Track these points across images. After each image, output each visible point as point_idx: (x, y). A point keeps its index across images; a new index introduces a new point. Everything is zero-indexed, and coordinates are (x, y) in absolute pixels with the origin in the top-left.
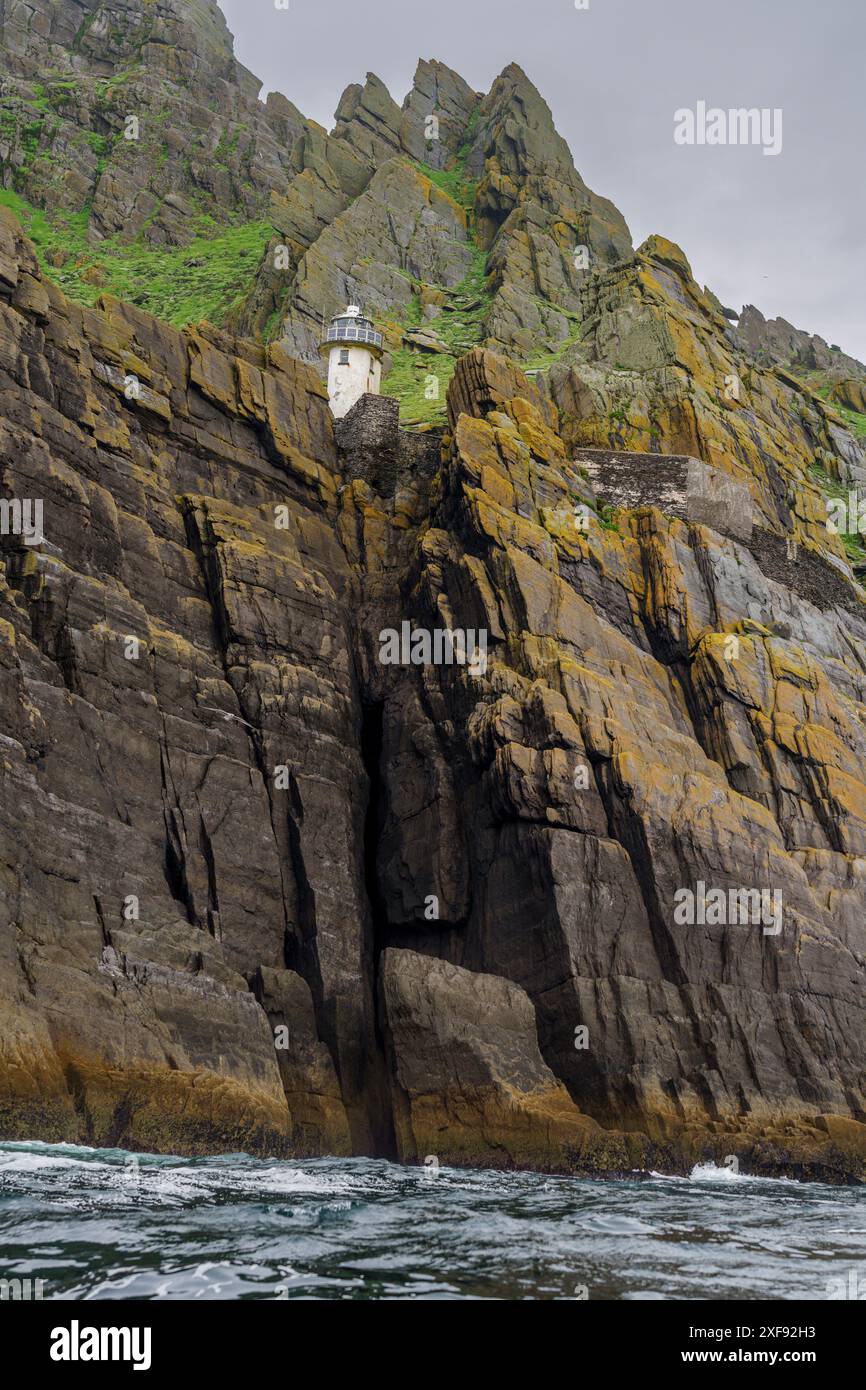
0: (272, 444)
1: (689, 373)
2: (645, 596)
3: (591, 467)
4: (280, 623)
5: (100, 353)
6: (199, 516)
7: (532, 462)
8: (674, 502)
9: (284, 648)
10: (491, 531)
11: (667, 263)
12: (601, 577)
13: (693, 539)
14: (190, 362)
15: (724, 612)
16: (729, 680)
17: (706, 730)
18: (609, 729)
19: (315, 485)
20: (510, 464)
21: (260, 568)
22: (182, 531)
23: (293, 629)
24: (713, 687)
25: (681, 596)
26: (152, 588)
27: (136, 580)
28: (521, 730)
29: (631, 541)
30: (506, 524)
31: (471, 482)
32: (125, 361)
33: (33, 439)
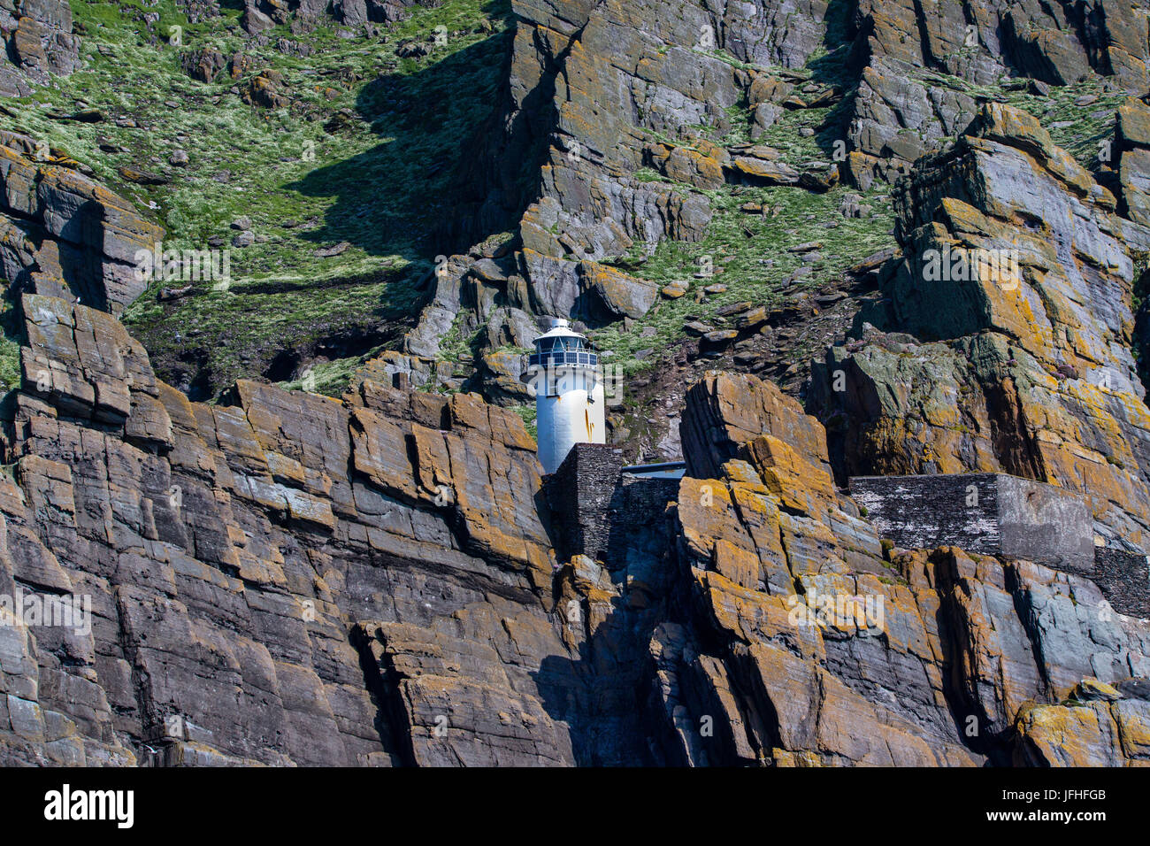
0: (466, 530)
1: (1013, 338)
3: (871, 500)
5: (239, 464)
6: (377, 649)
7: (785, 517)
8: (983, 534)
10: (729, 622)
12: (887, 650)
13: (1012, 581)
14: (353, 446)
19: (526, 569)
20: (753, 528)
21: (455, 705)
22: (357, 670)
25: (995, 660)
26: (325, 752)
27: (305, 745)
29: (926, 593)
30: (748, 610)
31: (703, 564)
32: (272, 466)
33: (168, 602)
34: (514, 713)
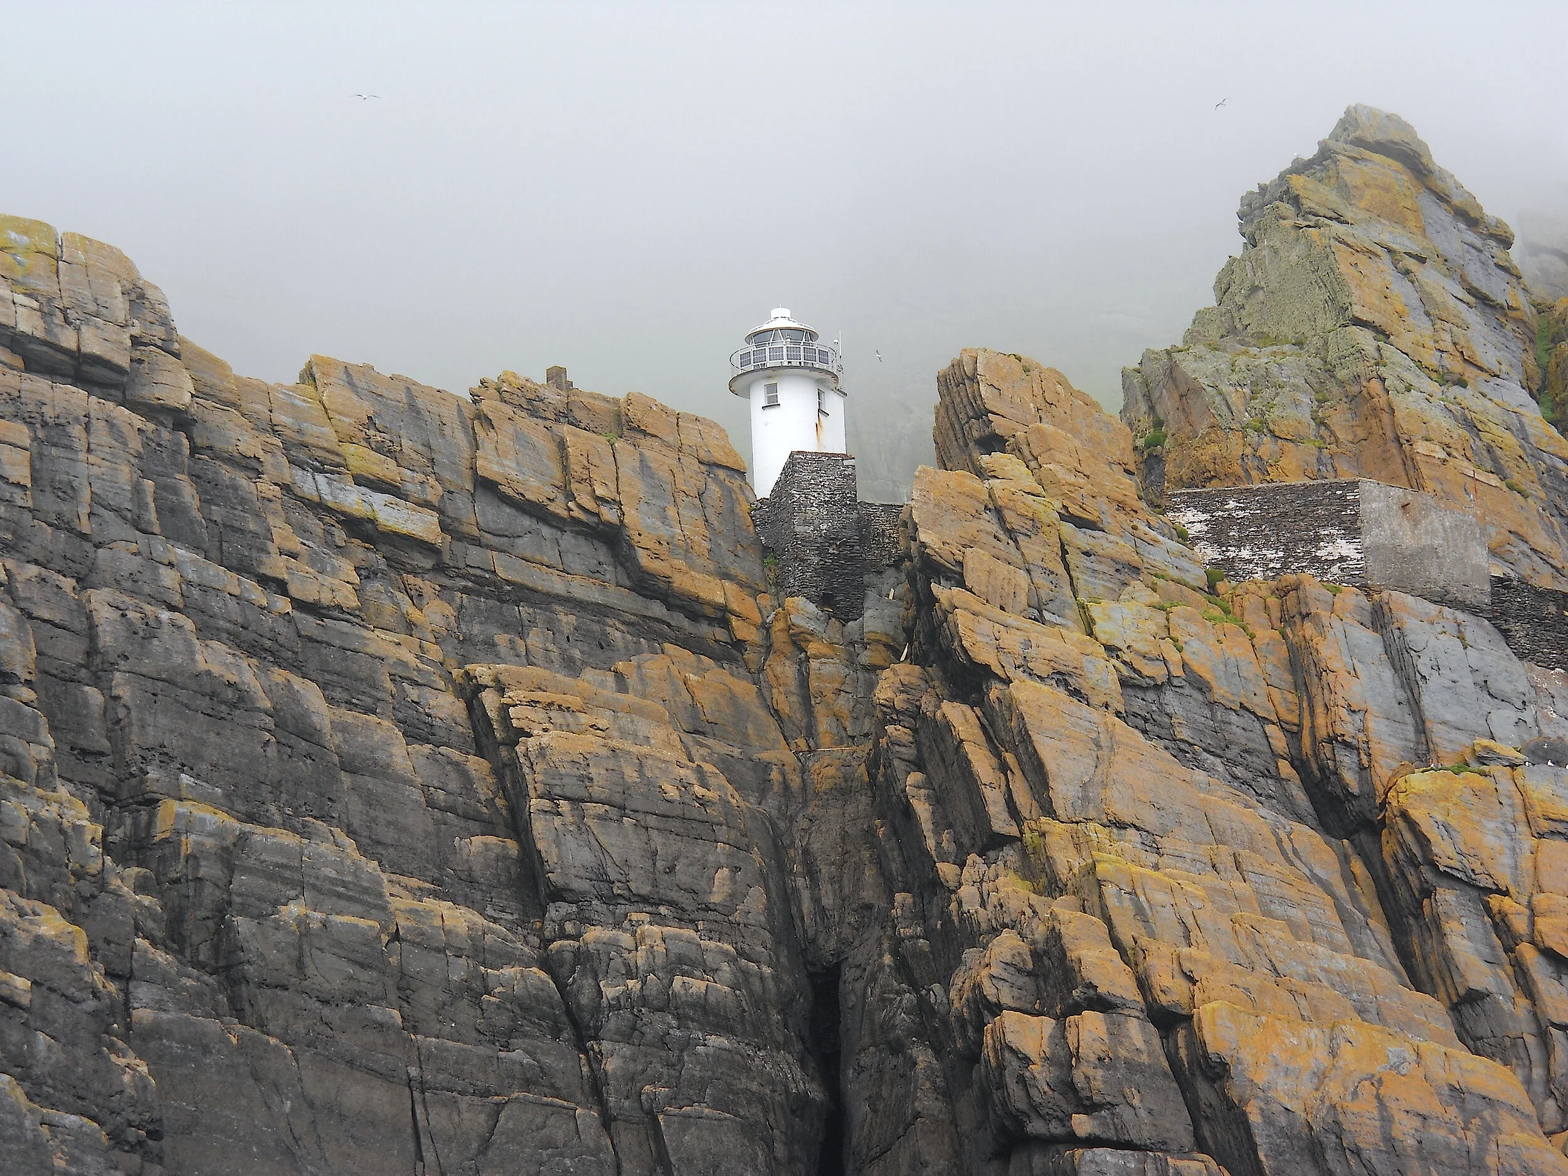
0: (634, 559)
1: (1382, 333)
2: (1300, 726)
3: (1193, 520)
4: (635, 858)
5: (302, 456)
6: (490, 700)
7: (1067, 528)
8: (1342, 559)
9: (645, 900)
10: (984, 655)
11: (1380, 148)
12: (1211, 704)
13: (1379, 618)
14: (476, 446)
15: (1439, 733)
16: (1444, 850)
17: (1415, 940)
18: (1187, 966)
19: (722, 616)
20: (1020, 538)
21: (596, 771)
22: (464, 729)
23: (660, 864)
24: (1416, 866)
25: (1357, 717)
26: (402, 829)
27: (374, 820)
28: (1031, 987)
29: (1265, 635)
30: (1012, 641)
31: (948, 579)
32: (352, 462)
33: (165, 615)
34: (684, 786)
